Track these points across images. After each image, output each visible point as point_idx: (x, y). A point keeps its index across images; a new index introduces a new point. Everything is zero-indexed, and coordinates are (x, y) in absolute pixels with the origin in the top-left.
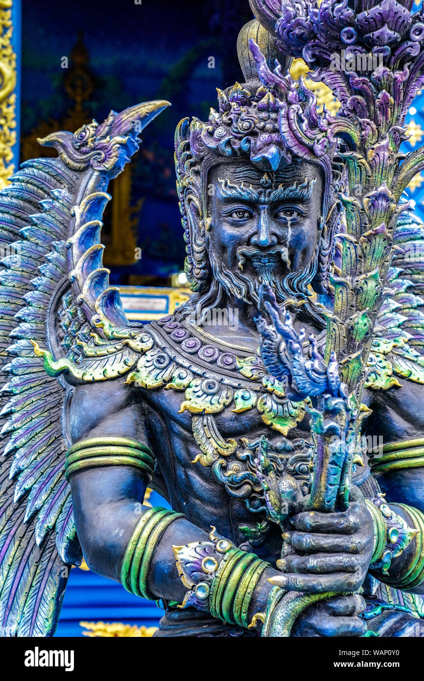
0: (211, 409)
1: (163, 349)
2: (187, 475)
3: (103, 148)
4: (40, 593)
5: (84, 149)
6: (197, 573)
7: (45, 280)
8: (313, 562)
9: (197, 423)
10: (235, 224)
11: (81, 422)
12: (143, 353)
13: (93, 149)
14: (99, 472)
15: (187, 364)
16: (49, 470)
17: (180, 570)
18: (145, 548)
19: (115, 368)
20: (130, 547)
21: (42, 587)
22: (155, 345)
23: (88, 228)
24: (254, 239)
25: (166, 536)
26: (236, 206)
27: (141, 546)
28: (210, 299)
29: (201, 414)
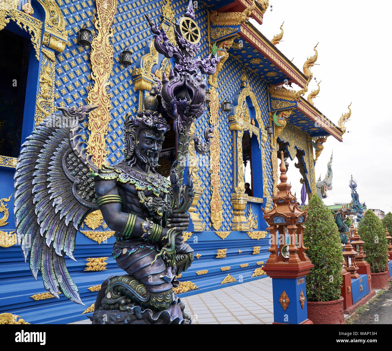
0: (143, 189)
1: (126, 173)
2: (131, 206)
3: (80, 114)
4: (69, 239)
5: (74, 113)
6: (148, 228)
7: (60, 149)
8: (181, 224)
9: (139, 193)
10: (148, 144)
11: (104, 190)
12: (119, 173)
13: (77, 114)
14: (114, 204)
15: (134, 178)
16: (68, 205)
17: (143, 228)
18: (132, 223)
19: (113, 176)
20: (128, 223)
21: (70, 237)
22: (123, 172)
23: (78, 136)
24: (153, 149)
25: (137, 220)
26: (149, 140)
27: (131, 222)
28: (133, 161)
29: (141, 190)
